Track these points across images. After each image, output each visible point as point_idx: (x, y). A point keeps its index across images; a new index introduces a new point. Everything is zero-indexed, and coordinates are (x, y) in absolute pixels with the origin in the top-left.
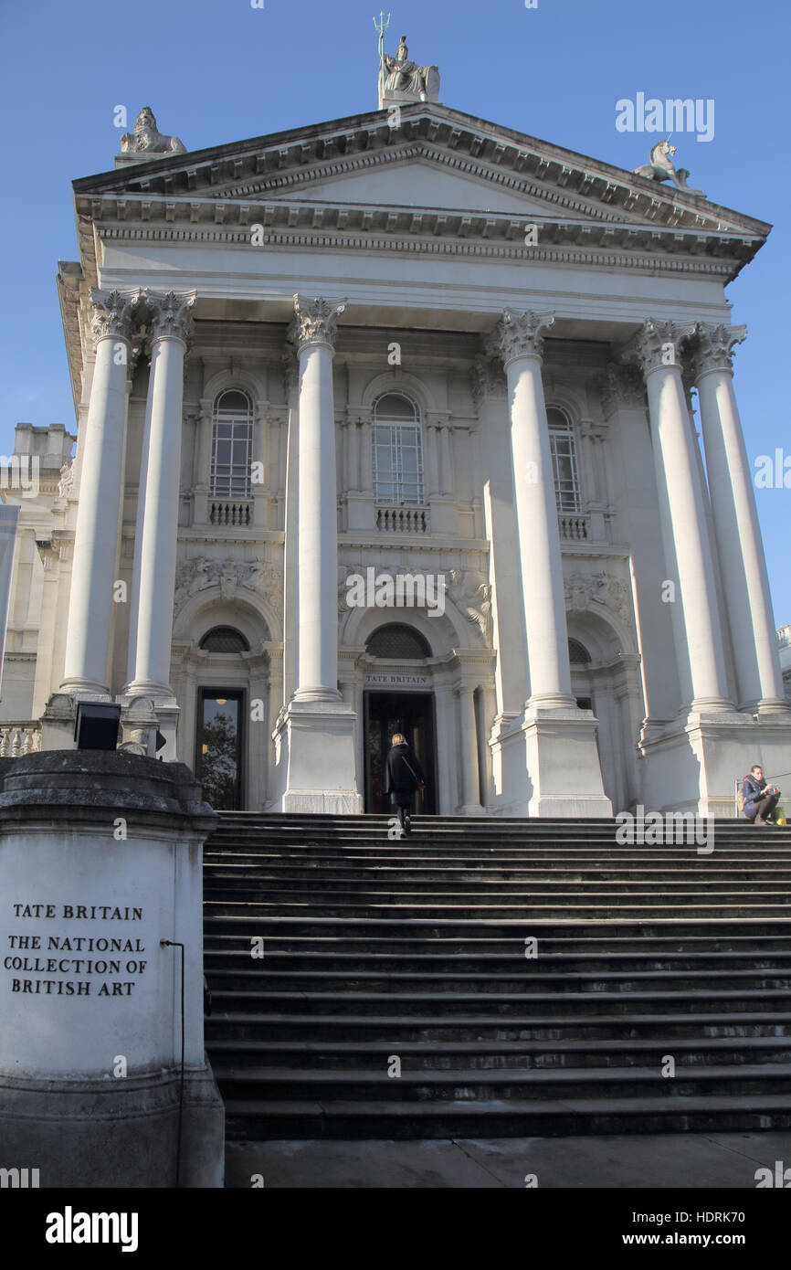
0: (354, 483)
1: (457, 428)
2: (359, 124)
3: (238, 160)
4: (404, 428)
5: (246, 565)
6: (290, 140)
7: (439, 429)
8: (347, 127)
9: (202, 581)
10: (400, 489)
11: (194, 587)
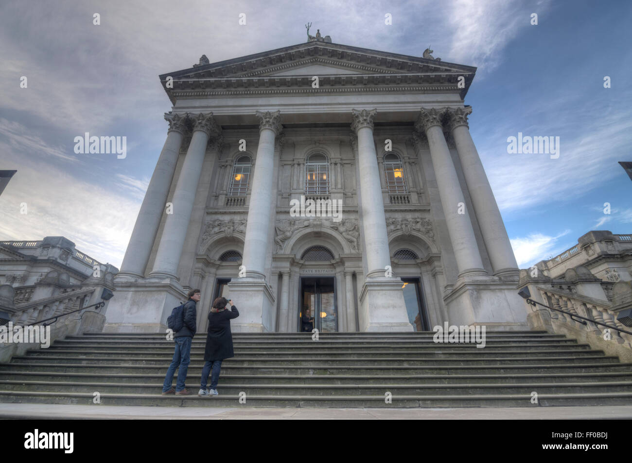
0: (295, 187)
1: (344, 164)
2: (287, 50)
3: (233, 65)
4: (321, 165)
5: (240, 222)
6: (256, 57)
7: (336, 164)
8: (281, 52)
9: (216, 229)
10: (318, 189)
11: (213, 232)
